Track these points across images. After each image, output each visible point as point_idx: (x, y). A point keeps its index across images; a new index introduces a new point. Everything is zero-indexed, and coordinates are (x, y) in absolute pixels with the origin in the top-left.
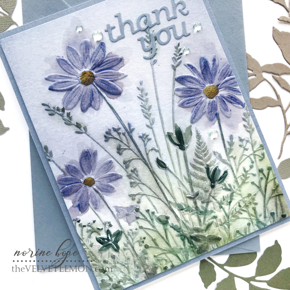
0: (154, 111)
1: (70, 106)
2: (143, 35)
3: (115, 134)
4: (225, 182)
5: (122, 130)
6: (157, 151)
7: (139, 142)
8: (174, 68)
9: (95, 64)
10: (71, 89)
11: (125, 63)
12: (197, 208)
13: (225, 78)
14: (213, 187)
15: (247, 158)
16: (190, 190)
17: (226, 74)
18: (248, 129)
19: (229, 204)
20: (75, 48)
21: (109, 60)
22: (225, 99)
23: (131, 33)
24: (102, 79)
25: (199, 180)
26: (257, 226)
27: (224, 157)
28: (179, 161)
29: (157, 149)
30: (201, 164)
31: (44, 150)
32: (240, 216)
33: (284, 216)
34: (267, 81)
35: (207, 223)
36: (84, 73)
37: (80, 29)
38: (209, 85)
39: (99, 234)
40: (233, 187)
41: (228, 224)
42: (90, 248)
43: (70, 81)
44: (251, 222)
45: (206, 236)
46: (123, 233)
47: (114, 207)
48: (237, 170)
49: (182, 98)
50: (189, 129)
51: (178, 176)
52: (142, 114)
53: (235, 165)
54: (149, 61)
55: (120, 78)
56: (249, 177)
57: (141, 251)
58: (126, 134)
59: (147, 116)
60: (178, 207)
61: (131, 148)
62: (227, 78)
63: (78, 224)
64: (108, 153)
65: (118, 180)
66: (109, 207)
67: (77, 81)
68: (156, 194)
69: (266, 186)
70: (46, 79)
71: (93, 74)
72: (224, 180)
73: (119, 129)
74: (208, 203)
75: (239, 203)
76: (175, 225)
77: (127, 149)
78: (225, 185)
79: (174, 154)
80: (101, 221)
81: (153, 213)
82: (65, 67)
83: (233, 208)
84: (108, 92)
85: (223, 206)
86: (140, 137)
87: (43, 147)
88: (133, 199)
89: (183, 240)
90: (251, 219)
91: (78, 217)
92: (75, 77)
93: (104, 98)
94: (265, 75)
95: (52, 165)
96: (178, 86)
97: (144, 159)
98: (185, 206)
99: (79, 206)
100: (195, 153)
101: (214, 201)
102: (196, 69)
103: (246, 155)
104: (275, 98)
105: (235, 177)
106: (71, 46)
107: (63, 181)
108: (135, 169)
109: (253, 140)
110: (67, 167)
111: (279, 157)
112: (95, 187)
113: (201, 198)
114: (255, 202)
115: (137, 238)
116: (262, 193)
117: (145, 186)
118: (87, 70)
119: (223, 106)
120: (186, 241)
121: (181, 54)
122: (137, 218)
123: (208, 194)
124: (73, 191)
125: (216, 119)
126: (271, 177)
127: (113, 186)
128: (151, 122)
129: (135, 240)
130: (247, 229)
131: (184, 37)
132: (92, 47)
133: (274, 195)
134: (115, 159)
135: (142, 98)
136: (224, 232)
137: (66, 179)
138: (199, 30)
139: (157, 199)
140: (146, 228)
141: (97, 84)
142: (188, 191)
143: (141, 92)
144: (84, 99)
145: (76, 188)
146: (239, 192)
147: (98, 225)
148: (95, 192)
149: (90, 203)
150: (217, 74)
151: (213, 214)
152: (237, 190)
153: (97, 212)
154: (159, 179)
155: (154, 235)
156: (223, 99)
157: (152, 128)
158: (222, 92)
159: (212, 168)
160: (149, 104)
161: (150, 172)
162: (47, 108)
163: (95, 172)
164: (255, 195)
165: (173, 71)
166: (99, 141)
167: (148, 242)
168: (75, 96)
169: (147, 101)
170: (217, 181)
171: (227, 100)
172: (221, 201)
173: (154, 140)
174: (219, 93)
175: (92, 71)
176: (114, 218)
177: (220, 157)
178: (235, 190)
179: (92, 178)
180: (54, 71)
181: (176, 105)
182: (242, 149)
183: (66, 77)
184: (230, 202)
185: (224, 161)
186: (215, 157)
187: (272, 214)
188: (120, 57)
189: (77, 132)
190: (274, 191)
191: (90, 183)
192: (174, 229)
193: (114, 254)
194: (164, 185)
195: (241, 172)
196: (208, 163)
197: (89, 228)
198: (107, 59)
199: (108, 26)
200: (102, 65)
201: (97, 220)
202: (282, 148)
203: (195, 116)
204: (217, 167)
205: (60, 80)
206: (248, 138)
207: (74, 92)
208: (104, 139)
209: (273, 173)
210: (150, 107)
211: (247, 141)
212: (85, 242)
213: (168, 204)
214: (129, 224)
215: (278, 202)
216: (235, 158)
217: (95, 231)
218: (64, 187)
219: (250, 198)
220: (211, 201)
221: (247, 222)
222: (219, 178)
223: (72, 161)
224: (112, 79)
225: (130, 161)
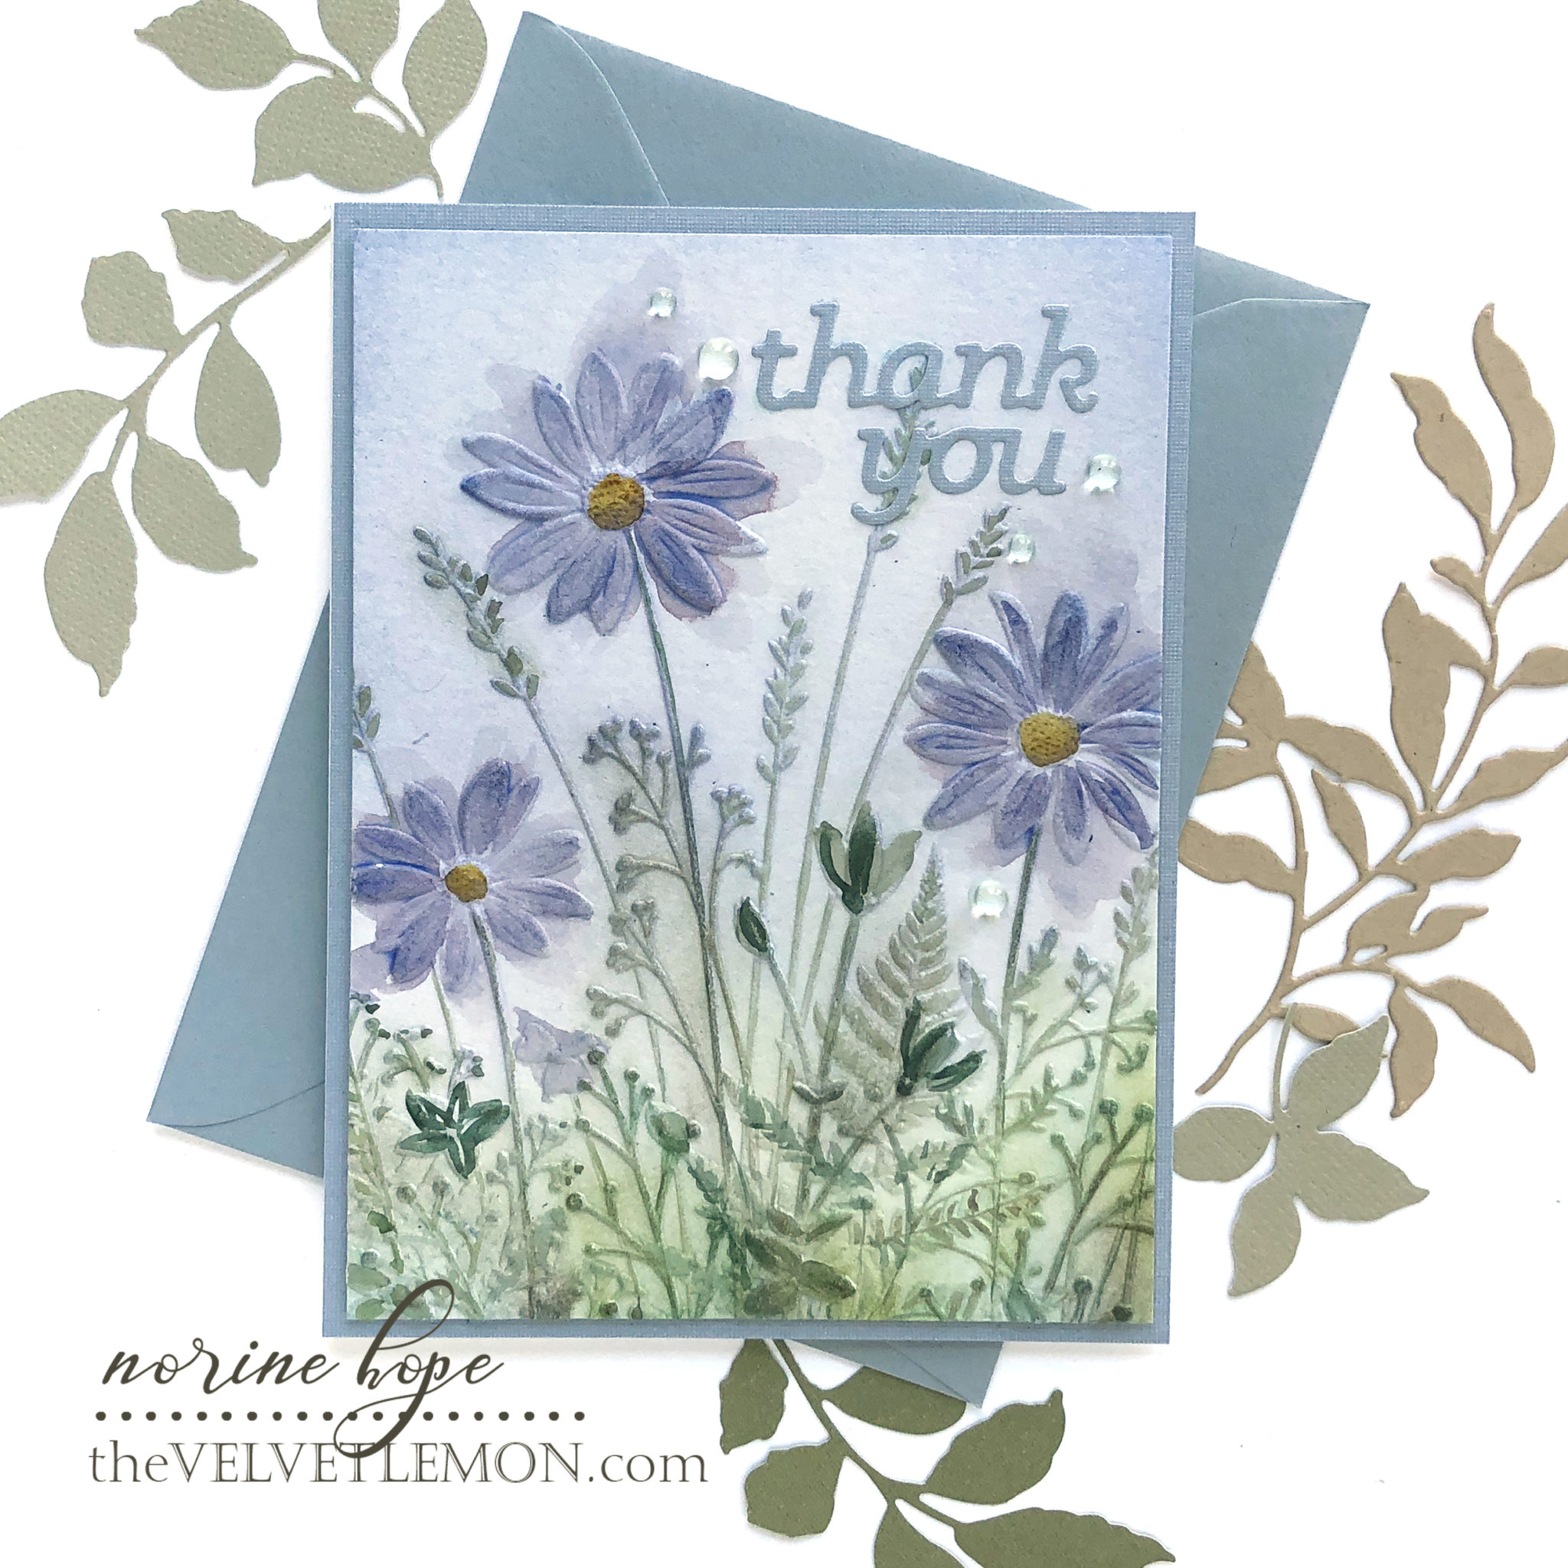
0: (808, 725)
1: (511, 580)
2: (888, 423)
3: (629, 746)
4: (956, 1091)
5: (663, 746)
6: (759, 876)
7: (705, 812)
8: (949, 594)
9: (666, 463)
10: (540, 519)
11: (775, 502)
12: (813, 1142)
13: (1121, 710)
14: (904, 1091)
15: (1075, 1038)
16: (815, 1066)
17: (1132, 696)
18: (1126, 937)
19: (938, 1182)
20: (615, 372)
21: (722, 468)
22: (1088, 788)
23: (845, 398)
24: (667, 526)
25: (864, 1045)
26: (1008, 1306)
27: (993, 1001)
28: (821, 943)
29: (759, 864)
30: (898, 990)
31: (356, 703)
32: (959, 1241)
33: (1121, 1314)
34: (1284, 780)
35: (824, 1211)
36: (613, 481)
37: (665, 310)
38: (1051, 711)
39: (425, 1087)
40: (976, 1124)
41: (902, 1249)
42: (371, 1120)
43: (549, 490)
44: (988, 1282)
45: (804, 1259)
46: (509, 1120)
47: (516, 1010)
48: (1020, 1068)
49: (931, 718)
50: (909, 841)
51: (792, 998)
52: (757, 713)
53: (1022, 1047)
54: (867, 531)
55: (733, 549)
56: (1053, 1112)
57: (547, 1208)
58: (671, 766)
59: (775, 729)
60: (747, 1111)
61: (665, 822)
62: (1130, 714)
63: (363, 1016)
64: (577, 805)
65: (573, 923)
66: (497, 1003)
67: (576, 497)
68: (686, 1031)
69: (1102, 1174)
70: (467, 446)
71: (643, 496)
72: (956, 1082)
73: (655, 735)
74: (862, 1141)
75: (975, 1192)
76: (706, 1169)
77: (652, 822)
78: (950, 1105)
79: (814, 910)
80: (452, 1042)
81: (648, 1093)
82: (553, 427)
83: (945, 1199)
84: (669, 586)
85: (912, 1176)
86: (716, 796)
87: (356, 690)
88: (596, 1013)
89: (714, 1237)
90: (993, 1268)
91: (375, 992)
92: (575, 480)
93: (648, 601)
94: (1288, 757)
95: (362, 769)
96: (936, 665)
97: (697, 884)
98: (773, 1118)
99: (394, 954)
100: (892, 940)
101: (887, 1143)
102: (1026, 631)
103: (1077, 1029)
104: (1287, 858)
105: (1001, 1089)
106: (604, 360)
107: (375, 839)
108: (649, 907)
109: (1127, 982)
110: (410, 799)
111: (1203, 1090)
112: (478, 908)
113: (842, 1114)
114: (1037, 1214)
115: (554, 1157)
116: (1076, 1195)
117: (658, 982)
118: (628, 472)
119: (1071, 811)
120: (724, 1244)
121: (999, 553)
122: (584, 1086)
123: (874, 1109)
124: (394, 892)
125: (1022, 847)
126: (1136, 1147)
127: (545, 933)
128: (781, 757)
129: (543, 1162)
130: (965, 1302)
131: (1035, 492)
132: (680, 391)
133: (1117, 1220)
134: (592, 839)
135: (785, 659)
136: (876, 1274)
137: (392, 837)
138: (1102, 488)
139: (682, 1049)
140: (599, 1137)
141: (639, 539)
142: (806, 1069)
143: (790, 636)
144: (573, 577)
145: (410, 886)
146: (992, 1154)
147: (435, 1051)
148: (471, 928)
149: (437, 957)
150: (1099, 682)
151: (862, 1192)
152: (988, 1140)
153: (449, 1004)
154: (720, 979)
155: (616, 1171)
156: (1078, 784)
157: (773, 783)
158: (1087, 758)
159: (929, 1022)
160: (800, 688)
161: (698, 940)
162: (427, 552)
163: (504, 854)
164: (1048, 1189)
165: (940, 603)
166: (561, 749)
167: (585, 1187)
168: (547, 550)
169: (797, 673)
170: (927, 1075)
171: (1093, 793)
172: (911, 1154)
173: (763, 831)
174: (1077, 757)
175: (644, 485)
176: (500, 1050)
177: (977, 991)
178: (979, 1138)
179: (480, 874)
180: (509, 426)
181: (899, 732)
182: (1071, 999)
183: (542, 467)
184: (941, 1176)
185: (983, 1015)
186: (958, 988)
187: (1082, 1288)
188: (767, 472)
189: (496, 685)
190: (1123, 1204)
191: (467, 887)
192: (699, 1182)
193: (447, 1180)
194: (729, 1009)
195: (1032, 1079)
196: (925, 997)
197: (399, 1050)
198: (714, 462)
199: (773, 336)
200: (688, 477)
201: (439, 1030)
202: (1229, 1059)
203: (949, 806)
204: (952, 1025)
205: (516, 471)
206: (1111, 971)
207: (548, 533)
208: (582, 748)
209: (1149, 1138)
210: (799, 702)
211: (1103, 979)
212: (362, 1093)
213: (715, 1085)
214: (546, 1096)
215: (1123, 1254)
216: (1029, 1021)
217: (413, 1069)
218: (371, 864)
219: (1025, 1190)
220: (875, 1141)
221: (974, 1272)
222: (940, 1069)
223: (437, 785)
224: (704, 544)
225: (643, 869)
